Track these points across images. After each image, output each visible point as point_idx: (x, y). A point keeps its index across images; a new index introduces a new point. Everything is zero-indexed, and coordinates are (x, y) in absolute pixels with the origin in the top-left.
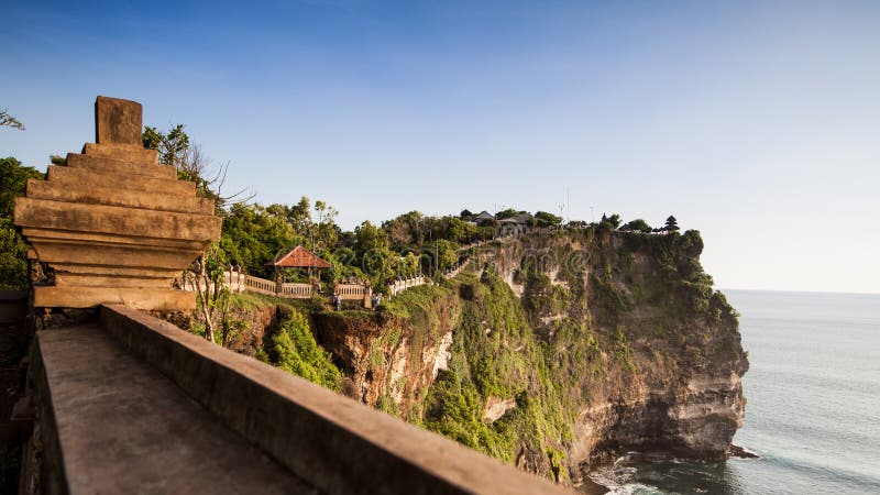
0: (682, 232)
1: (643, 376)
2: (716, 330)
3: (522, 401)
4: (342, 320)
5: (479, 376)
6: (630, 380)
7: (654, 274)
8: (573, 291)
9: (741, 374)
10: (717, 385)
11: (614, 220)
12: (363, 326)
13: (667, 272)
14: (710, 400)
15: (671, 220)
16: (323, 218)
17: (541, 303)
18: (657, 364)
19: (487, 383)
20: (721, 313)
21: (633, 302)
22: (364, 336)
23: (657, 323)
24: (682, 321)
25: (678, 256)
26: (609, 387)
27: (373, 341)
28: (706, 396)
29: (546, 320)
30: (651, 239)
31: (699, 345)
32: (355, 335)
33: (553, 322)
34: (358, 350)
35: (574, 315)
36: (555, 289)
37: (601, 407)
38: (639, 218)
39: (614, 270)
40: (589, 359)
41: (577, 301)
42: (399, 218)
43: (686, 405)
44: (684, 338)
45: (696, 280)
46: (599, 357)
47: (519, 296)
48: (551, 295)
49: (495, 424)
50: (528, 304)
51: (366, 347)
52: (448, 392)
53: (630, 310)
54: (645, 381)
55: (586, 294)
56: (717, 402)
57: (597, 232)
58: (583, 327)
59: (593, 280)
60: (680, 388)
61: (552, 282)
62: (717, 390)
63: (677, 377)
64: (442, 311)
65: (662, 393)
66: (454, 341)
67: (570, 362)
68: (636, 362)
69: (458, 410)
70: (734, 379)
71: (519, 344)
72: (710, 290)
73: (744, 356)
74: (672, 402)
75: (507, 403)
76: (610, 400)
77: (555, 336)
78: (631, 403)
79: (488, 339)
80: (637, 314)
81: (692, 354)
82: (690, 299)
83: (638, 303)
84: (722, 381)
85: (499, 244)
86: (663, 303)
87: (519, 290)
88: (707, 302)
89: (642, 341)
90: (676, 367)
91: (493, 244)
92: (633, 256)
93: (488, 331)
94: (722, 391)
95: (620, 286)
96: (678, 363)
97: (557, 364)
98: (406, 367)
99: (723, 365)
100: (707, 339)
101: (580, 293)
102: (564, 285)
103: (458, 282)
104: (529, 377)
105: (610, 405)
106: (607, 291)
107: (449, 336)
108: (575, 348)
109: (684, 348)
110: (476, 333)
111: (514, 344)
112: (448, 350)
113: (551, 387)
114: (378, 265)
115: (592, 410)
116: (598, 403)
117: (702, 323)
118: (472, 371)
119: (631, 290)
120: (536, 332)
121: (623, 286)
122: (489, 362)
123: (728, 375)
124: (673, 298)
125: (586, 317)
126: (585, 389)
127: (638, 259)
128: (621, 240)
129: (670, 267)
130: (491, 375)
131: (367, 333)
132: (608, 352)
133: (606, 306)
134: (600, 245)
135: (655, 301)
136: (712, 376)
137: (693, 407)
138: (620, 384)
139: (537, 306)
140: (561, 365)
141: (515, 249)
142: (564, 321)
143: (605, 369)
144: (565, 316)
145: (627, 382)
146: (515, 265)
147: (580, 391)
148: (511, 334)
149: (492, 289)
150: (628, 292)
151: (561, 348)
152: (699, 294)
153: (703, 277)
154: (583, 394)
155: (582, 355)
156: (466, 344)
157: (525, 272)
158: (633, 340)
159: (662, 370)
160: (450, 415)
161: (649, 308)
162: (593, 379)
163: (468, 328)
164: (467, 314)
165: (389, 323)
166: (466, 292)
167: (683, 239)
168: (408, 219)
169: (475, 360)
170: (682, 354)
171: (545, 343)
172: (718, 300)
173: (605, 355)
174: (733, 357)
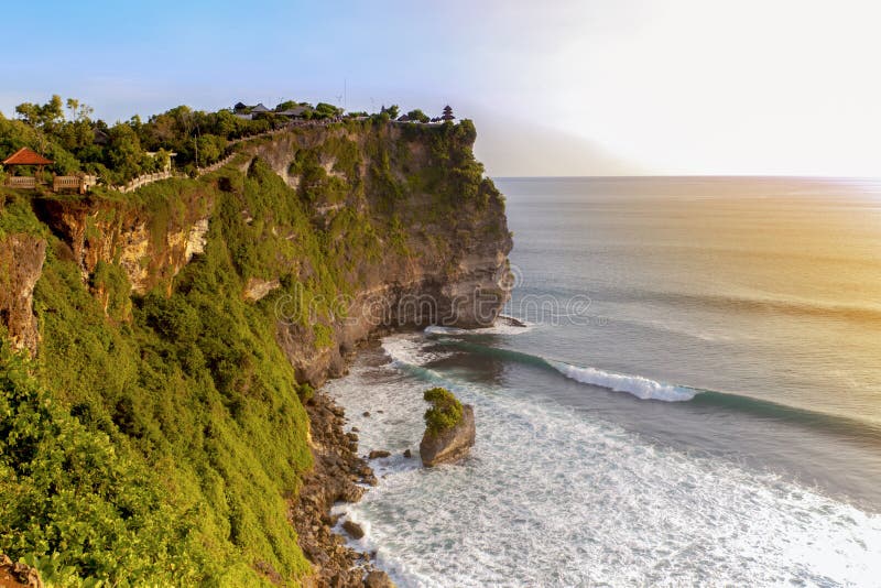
0: (456, 122)
1: (417, 259)
2: (485, 213)
3: (286, 283)
4: (57, 202)
5: (239, 261)
6: (405, 263)
7: (430, 163)
8: (350, 183)
9: (506, 253)
10: (486, 264)
11: (392, 112)
12: (76, 207)
13: (440, 160)
14: (479, 277)
15: (448, 110)
16: (77, 116)
17: (316, 194)
18: (430, 248)
19: (246, 266)
20: (489, 197)
21: (408, 190)
22: (77, 214)
23: (430, 210)
24: (454, 206)
25: (452, 145)
26: (385, 270)
27: (86, 217)
28: (476, 274)
29: (322, 210)
30: (427, 129)
31: (469, 229)
32: (70, 213)
33: (329, 212)
34: (73, 225)
35: (351, 206)
36: (330, 180)
37: (377, 289)
38: (416, 108)
39: (392, 160)
40: (366, 245)
41: (353, 191)
42: (167, 113)
43: (458, 283)
44: (455, 223)
45: (467, 167)
46: (375, 242)
47: (295, 188)
48: (327, 186)
49: (258, 302)
50: (303, 195)
51: (80, 222)
52: (200, 272)
53: (405, 198)
54: (419, 263)
55: (363, 184)
56: (485, 279)
57: (375, 123)
58: (360, 215)
59: (371, 171)
60: (452, 268)
61: (328, 174)
62: (484, 268)
63: (449, 258)
64: (190, 200)
65: (435, 273)
66: (211, 229)
67: (347, 248)
68: (411, 246)
69: (205, 285)
70: (501, 258)
71: (290, 233)
72: (479, 177)
73: (509, 236)
74: (445, 281)
75: (271, 285)
76: (386, 282)
77: (331, 224)
78: (407, 284)
79: (248, 227)
80: (413, 202)
81: (462, 237)
82: (460, 185)
83: (414, 191)
84: (490, 260)
85: (270, 138)
86: (436, 191)
87: (293, 183)
88: (476, 188)
89: (417, 227)
90: (448, 250)
91: (264, 138)
92: (410, 145)
93: (250, 219)
94: (490, 269)
95: (396, 176)
96: (451, 246)
97: (334, 250)
98: (149, 249)
99: (491, 245)
100: (476, 223)
101: (357, 184)
102: (341, 176)
103: (217, 176)
104: (301, 263)
105: (386, 287)
106: (384, 181)
107: (205, 224)
108: (351, 236)
109: (455, 232)
110: (235, 222)
111: (284, 233)
112: (204, 237)
113: (325, 272)
114: (123, 162)
115: (368, 292)
116: (375, 286)
117: (473, 207)
118: (233, 256)
119: (407, 178)
120: (313, 222)
121: (400, 176)
122: (250, 248)
123: (494, 254)
124: (445, 185)
125: (363, 206)
126: (361, 274)
127: (416, 149)
128: (399, 130)
129: (444, 155)
130: (251, 259)
131: (79, 211)
132: (384, 238)
133: (383, 195)
134: (378, 136)
135: (430, 188)
136: (481, 256)
137: (464, 285)
138: (395, 267)
139: (312, 196)
140: (337, 251)
141: (288, 141)
142: (340, 210)
143: (381, 254)
144: (342, 205)
145: (402, 265)
146: (290, 158)
147: (356, 275)
148: (280, 223)
149: (261, 182)
150: (404, 181)
151: (338, 236)
152: (469, 181)
153: (473, 164)
154: (359, 278)
155: (358, 243)
156: (224, 232)
157: (299, 165)
158: (409, 226)
159: (435, 252)
160: (198, 289)
161: (425, 195)
162: (368, 264)
163: (227, 217)
164: (226, 205)
165: (97, 203)
166: (224, 185)
167: (457, 127)
168: (176, 113)
169: (235, 246)
170: (454, 237)
171: (321, 232)
172: (487, 186)
173: (381, 241)
174: (498, 238)
